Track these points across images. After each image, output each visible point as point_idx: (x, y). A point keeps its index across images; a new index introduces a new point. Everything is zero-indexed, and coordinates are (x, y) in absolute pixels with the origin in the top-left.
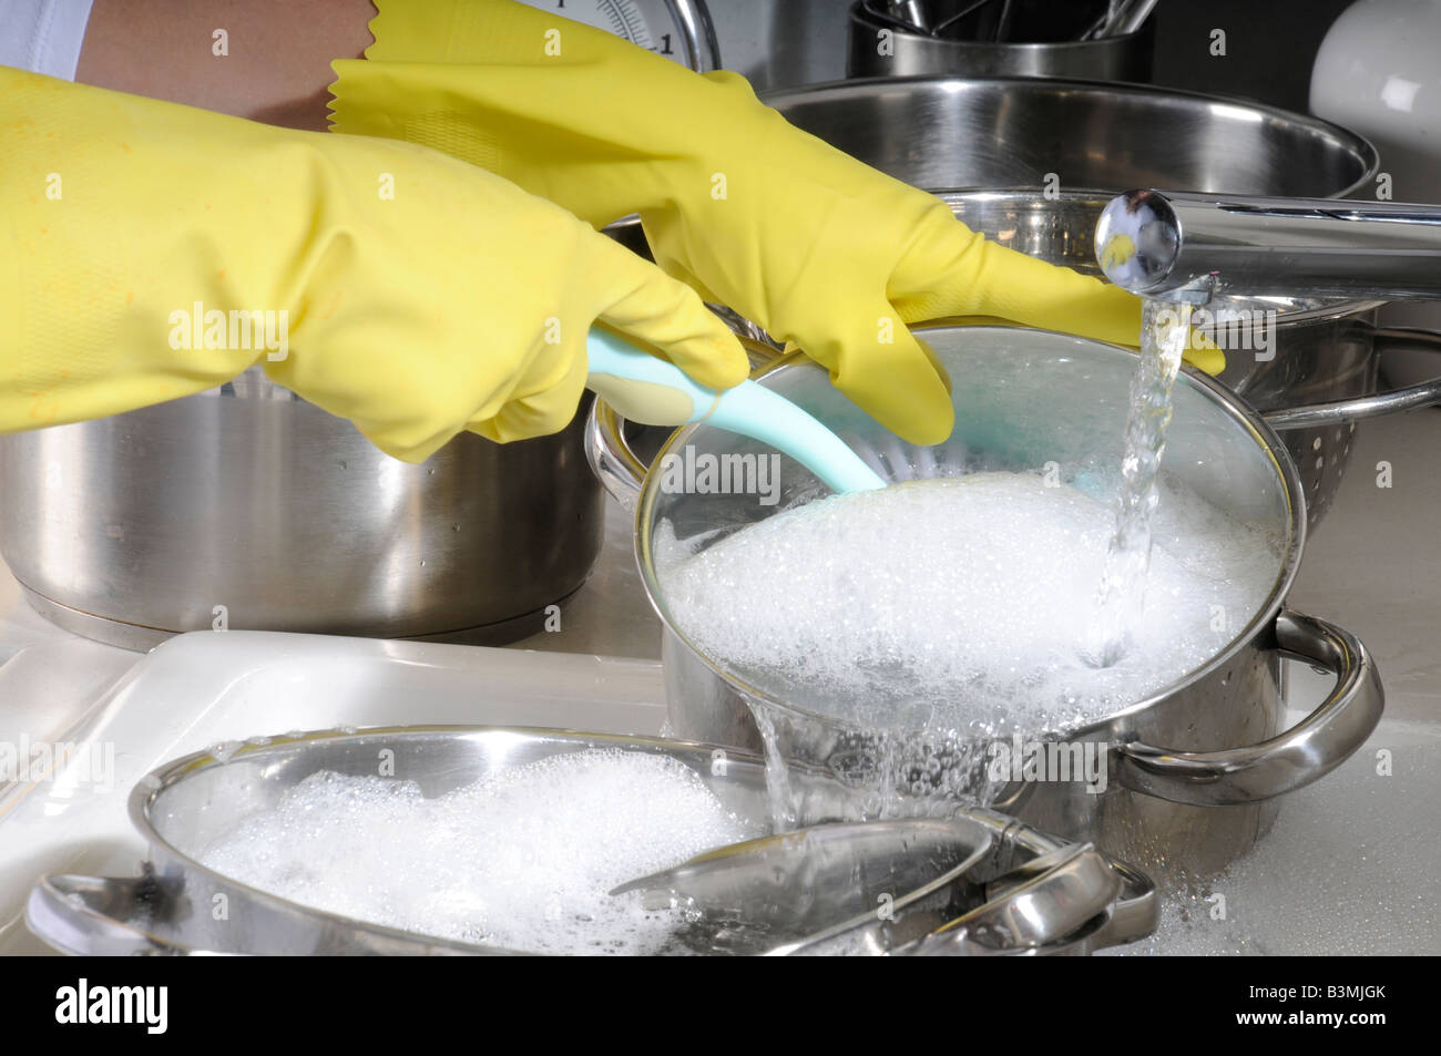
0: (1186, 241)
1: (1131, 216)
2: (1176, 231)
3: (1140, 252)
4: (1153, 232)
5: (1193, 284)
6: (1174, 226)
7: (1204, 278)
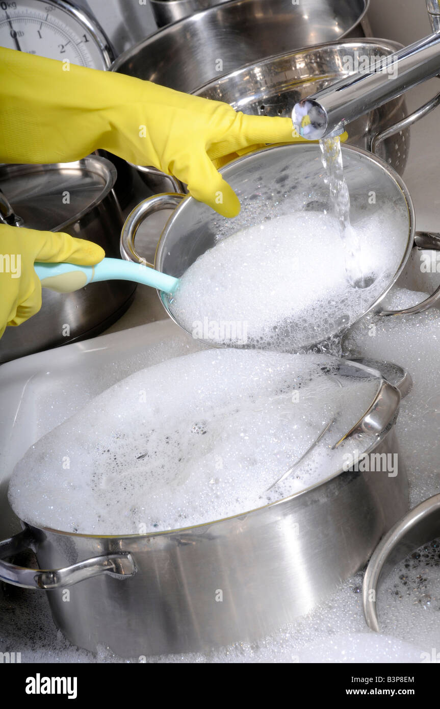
0: (328, 112)
1: (302, 108)
2: (323, 110)
3: (311, 121)
4: (314, 112)
5: (337, 127)
6: (321, 108)
7: (340, 123)
